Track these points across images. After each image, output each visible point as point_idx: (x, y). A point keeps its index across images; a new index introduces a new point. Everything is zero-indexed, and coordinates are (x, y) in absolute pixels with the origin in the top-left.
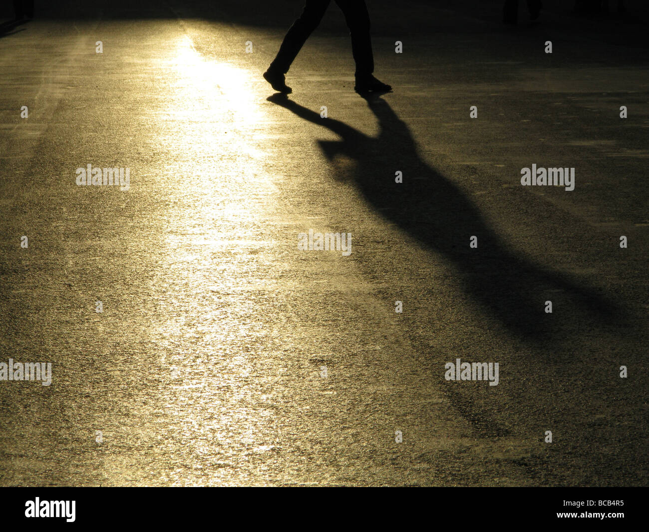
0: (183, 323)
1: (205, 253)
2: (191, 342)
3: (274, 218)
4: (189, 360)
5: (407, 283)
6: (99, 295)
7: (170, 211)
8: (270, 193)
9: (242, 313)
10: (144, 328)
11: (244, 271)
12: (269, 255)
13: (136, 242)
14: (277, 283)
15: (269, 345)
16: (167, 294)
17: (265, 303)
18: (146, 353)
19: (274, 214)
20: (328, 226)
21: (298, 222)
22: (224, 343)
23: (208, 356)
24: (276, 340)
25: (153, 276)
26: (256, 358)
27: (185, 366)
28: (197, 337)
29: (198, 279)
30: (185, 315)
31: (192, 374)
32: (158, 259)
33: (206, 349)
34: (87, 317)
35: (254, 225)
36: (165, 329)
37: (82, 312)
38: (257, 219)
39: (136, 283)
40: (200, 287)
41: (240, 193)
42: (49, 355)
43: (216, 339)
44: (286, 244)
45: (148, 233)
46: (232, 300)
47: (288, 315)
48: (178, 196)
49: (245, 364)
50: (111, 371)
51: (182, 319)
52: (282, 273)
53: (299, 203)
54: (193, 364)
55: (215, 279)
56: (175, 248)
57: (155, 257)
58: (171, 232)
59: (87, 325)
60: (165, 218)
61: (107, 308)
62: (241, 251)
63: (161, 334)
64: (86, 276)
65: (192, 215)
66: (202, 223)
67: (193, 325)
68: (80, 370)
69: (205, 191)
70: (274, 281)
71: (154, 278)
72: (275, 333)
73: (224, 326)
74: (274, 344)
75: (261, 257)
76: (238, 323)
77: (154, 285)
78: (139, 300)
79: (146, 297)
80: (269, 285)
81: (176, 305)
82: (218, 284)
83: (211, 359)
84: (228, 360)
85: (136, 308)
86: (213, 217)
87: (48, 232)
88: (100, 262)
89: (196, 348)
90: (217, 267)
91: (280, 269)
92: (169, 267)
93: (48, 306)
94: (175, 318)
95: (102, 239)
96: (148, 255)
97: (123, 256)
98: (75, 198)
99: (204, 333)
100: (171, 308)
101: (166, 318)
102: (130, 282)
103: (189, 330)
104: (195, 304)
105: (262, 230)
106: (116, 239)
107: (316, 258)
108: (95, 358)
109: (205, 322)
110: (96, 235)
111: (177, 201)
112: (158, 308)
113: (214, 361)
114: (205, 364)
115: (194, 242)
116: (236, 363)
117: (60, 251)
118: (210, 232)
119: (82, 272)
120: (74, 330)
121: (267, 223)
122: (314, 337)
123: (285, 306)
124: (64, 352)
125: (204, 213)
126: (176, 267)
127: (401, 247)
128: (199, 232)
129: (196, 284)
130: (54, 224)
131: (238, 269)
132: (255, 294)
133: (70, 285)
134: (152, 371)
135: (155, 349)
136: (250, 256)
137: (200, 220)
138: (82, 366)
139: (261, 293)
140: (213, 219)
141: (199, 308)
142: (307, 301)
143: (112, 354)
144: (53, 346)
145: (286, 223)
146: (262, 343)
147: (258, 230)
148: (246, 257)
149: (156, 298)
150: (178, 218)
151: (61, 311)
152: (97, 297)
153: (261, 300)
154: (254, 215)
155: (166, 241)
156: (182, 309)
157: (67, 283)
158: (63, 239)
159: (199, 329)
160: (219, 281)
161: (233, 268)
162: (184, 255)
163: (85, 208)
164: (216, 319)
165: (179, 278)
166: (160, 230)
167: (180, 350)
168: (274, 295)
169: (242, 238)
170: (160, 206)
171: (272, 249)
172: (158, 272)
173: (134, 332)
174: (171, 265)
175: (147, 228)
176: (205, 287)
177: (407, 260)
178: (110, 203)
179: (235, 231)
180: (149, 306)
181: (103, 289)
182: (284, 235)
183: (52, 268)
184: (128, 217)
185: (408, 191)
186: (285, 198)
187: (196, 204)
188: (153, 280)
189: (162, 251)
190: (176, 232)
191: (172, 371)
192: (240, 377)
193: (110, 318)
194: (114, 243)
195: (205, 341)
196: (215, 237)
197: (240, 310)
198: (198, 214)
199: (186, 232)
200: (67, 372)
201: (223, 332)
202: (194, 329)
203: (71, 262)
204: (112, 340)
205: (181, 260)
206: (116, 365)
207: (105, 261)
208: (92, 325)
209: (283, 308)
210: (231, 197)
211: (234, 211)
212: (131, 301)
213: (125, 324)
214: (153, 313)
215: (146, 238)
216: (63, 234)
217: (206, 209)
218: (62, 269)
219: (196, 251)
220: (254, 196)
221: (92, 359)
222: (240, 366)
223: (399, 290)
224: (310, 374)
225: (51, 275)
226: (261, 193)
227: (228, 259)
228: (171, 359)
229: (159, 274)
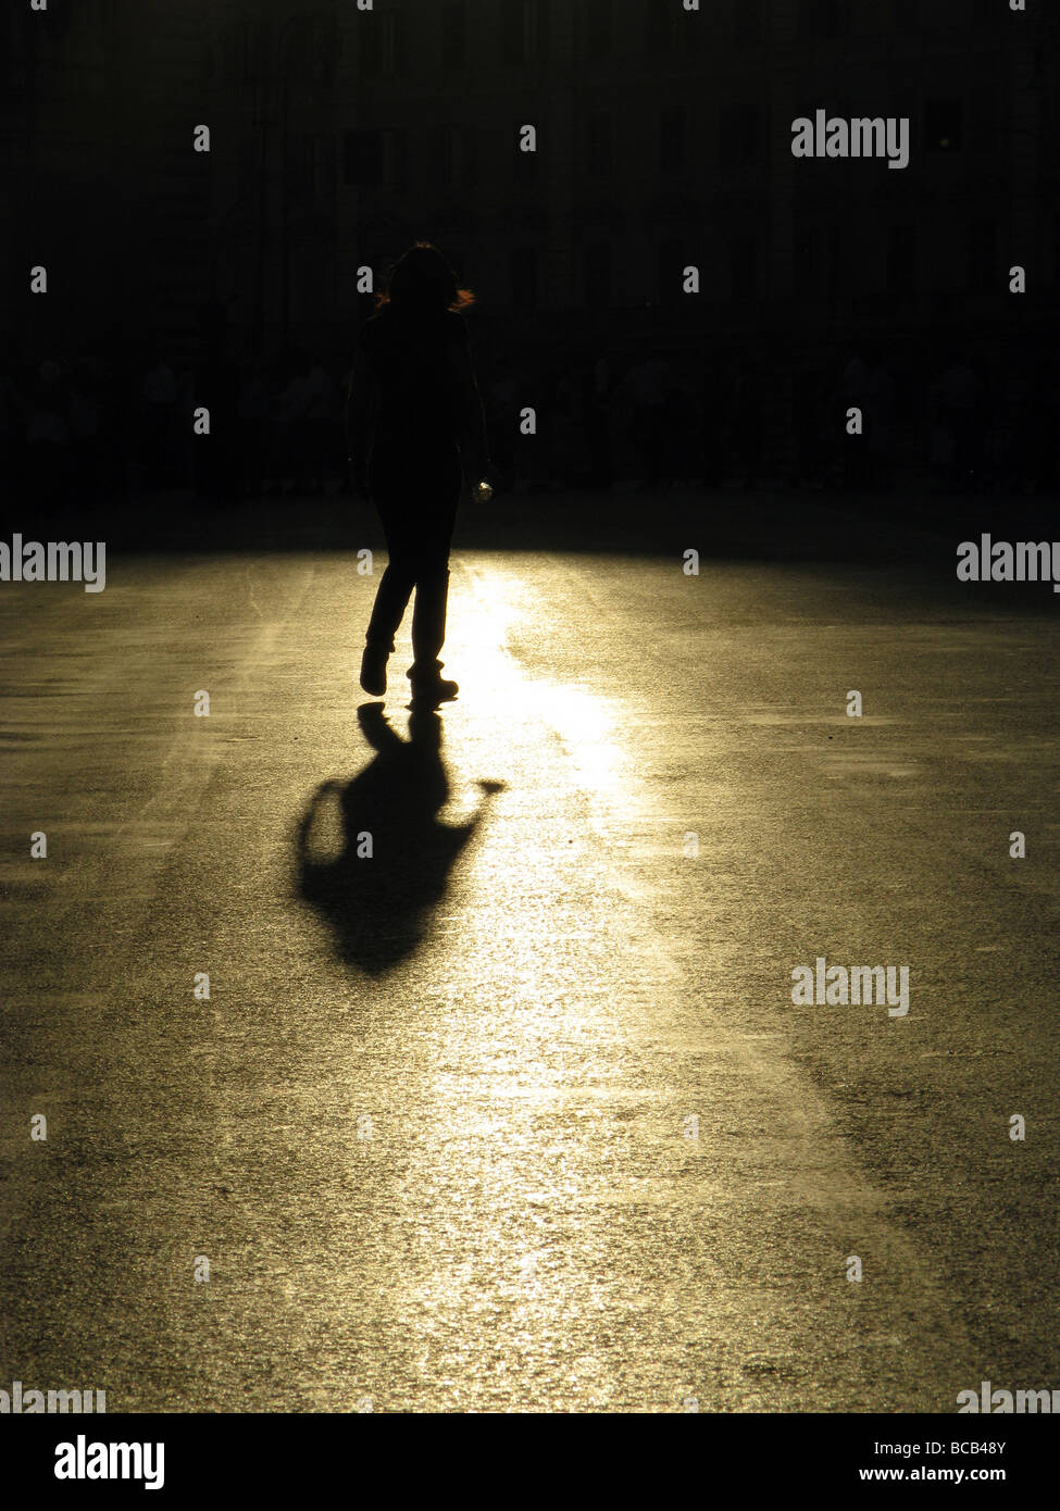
0: (467, 1279)
1: (519, 1117)
2: (485, 1324)
3: (672, 1036)
4: (478, 1365)
5: (960, 1191)
6: (286, 1214)
7: (445, 1019)
8: (663, 980)
9: (597, 1256)
10: (382, 1290)
11: (603, 1158)
12: (659, 1122)
13: (371, 1091)
14: (674, 1188)
15: (655, 1332)
16: (434, 1211)
17: (647, 1232)
18: (385, 1348)
19: (671, 1028)
20: (788, 1056)
21: (723, 1048)
22: (557, 1326)
23: (520, 1356)
24: (671, 1321)
25: (405, 1169)
26: (625, 1361)
27: (469, 1378)
28: (498, 1310)
29: (503, 1177)
30: (471, 1258)
31: (485, 1398)
32: (416, 1129)
33: (516, 1339)
34: (259, 1265)
35: (628, 1052)
36: (428, 1291)
37: (250, 1253)
38: (633, 1038)
39: (368, 1185)
40: (506, 1195)
41: (598, 981)
42: (176, 1351)
43: (538, 1315)
44: (697, 1097)
45: (397, 1070)
46: (576, 1226)
47: (698, 1261)
48: (463, 986)
49: (602, 1375)
50: (308, 1389)
51: (467, 1270)
52: (687, 1163)
53: (728, 1003)
54: (487, 1373)
55: (540, 1176)
56: (454, 1104)
57: (410, 1126)
58: (447, 1068)
59: (258, 1282)
60: (435, 1035)
61: (305, 1243)
62: (598, 1113)
63: (419, 1304)
64: (260, 1170)
65: (492, 1028)
66: (515, 1048)
67: (490, 1283)
68: (241, 1387)
69: (523, 976)
70: (669, 1182)
71: (407, 1173)
72: (669, 1302)
73: (558, 1287)
74: (665, 1328)
75: (642, 1125)
76: (587, 1280)
77: (406, 1191)
78: (373, 1224)
79: (388, 1219)
80: (656, 1191)
81: (453, 1238)
82: (545, 1189)
83: (526, 1364)
84: (564, 1367)
85: (366, 1243)
86: (537, 1034)
87: (181, 1068)
88: (292, 1136)
89: (494, 1337)
90: (544, 1149)
91: (682, 1156)
92: (440, 1148)
93: (177, 1238)
94: (450, 1267)
95: (297, 1084)
96: (396, 1121)
97: (340, 1124)
98: (241, 991)
99: (513, 1303)
100: (442, 1244)
101: (431, 1267)
102: (355, 1184)
103: (479, 1296)
104: (494, 1234)
105: (643, 1064)
106: (326, 1084)
107: (762, 1130)
108: (275, 1359)
109: (515, 1277)
110: (283, 1074)
111: (461, 996)
112: (414, 1244)
113: (532, 1367)
114: (514, 1373)
115: (495, 1092)
116: (582, 1372)
117: (206, 1110)
118: (531, 1068)
119: (253, 1160)
120: (231, 1293)
121: (656, 1047)
122: (754, 1313)
123: (692, 1240)
124: (208, 1344)
125: (520, 1025)
126: (455, 1148)
127: (949, 1106)
128: (507, 1068)
129: (497, 1186)
130: (195, 1050)
131: (590, 1154)
132: (625, 1212)
133: (224, 1191)
134: (397, 1390)
135: (405, 1340)
136: (615, 1125)
137: (511, 1041)
138: (245, 1377)
139: (639, 1210)
140: (539, 1039)
141: (503, 1245)
142: (740, 1229)
143: (313, 1351)
144: (185, 1331)
145: (695, 1050)
146: (638, 1328)
147: (637, 1064)
148: (609, 1127)
149: (410, 1220)
150: (463, 1036)
151: (204, 1250)
152: (283, 1217)
153: (639, 1226)
154: (628, 1030)
155: (435, 1088)
156: (465, 1246)
157: (219, 1184)
158: (213, 1084)
159: (502, 1293)
160: (547, 1182)
161: (580, 1150)
162: (472, 1121)
163: (263, 1014)
164: (539, 1270)
165: (462, 1173)
166: (423, 1064)
167: (459, 1342)
168: (668, 1215)
169: (600, 1082)
170: (424, 1008)
171: (665, 1108)
172: (417, 1160)
173: (360, 1298)
174: (444, 1143)
175: (396, 1058)
176: (517, 1197)
177: (961, 1136)
178: (317, 1001)
179: (586, 1065)
180: (395, 1238)
181: (296, 1198)
182: (692, 1076)
183: (188, 1151)
184: (355, 1034)
185: (967, 977)
186: (695, 991)
187: (503, 1005)
188: (404, 1178)
189: (426, 1112)
190: (458, 1069)
191: (441, 1390)
192: (589, 1406)
193: (309, 1267)
194: (323, 1092)
195: (515, 1320)
196: (542, 1080)
197: (593, 1248)
198: (507, 1027)
199: (479, 1068)
200: (213, 1393)
201: (555, 1301)
202: (492, 1293)
203: (228, 1138)
204: (313, 1317)
205: (466, 1132)
206: (319, 1374)
207: (302, 1135)
208: (270, 1282)
209: (686, 1246)
210: (578, 989)
211: (583, 1021)
212: (356, 1227)
213: (341, 1280)
214: (403, 1255)
215: (392, 1081)
216: (213, 1071)
217: (522, 1016)
218: (209, 1154)
219: (499, 1112)
220: (627, 987)
221: (269, 1361)
222: (590, 1379)
223: (942, 1206)
224: (744, 1400)
225: (186, 1167)
226: (644, 980)
227: (570, 1131)
228: (440, 1363)
229: (418, 1165)
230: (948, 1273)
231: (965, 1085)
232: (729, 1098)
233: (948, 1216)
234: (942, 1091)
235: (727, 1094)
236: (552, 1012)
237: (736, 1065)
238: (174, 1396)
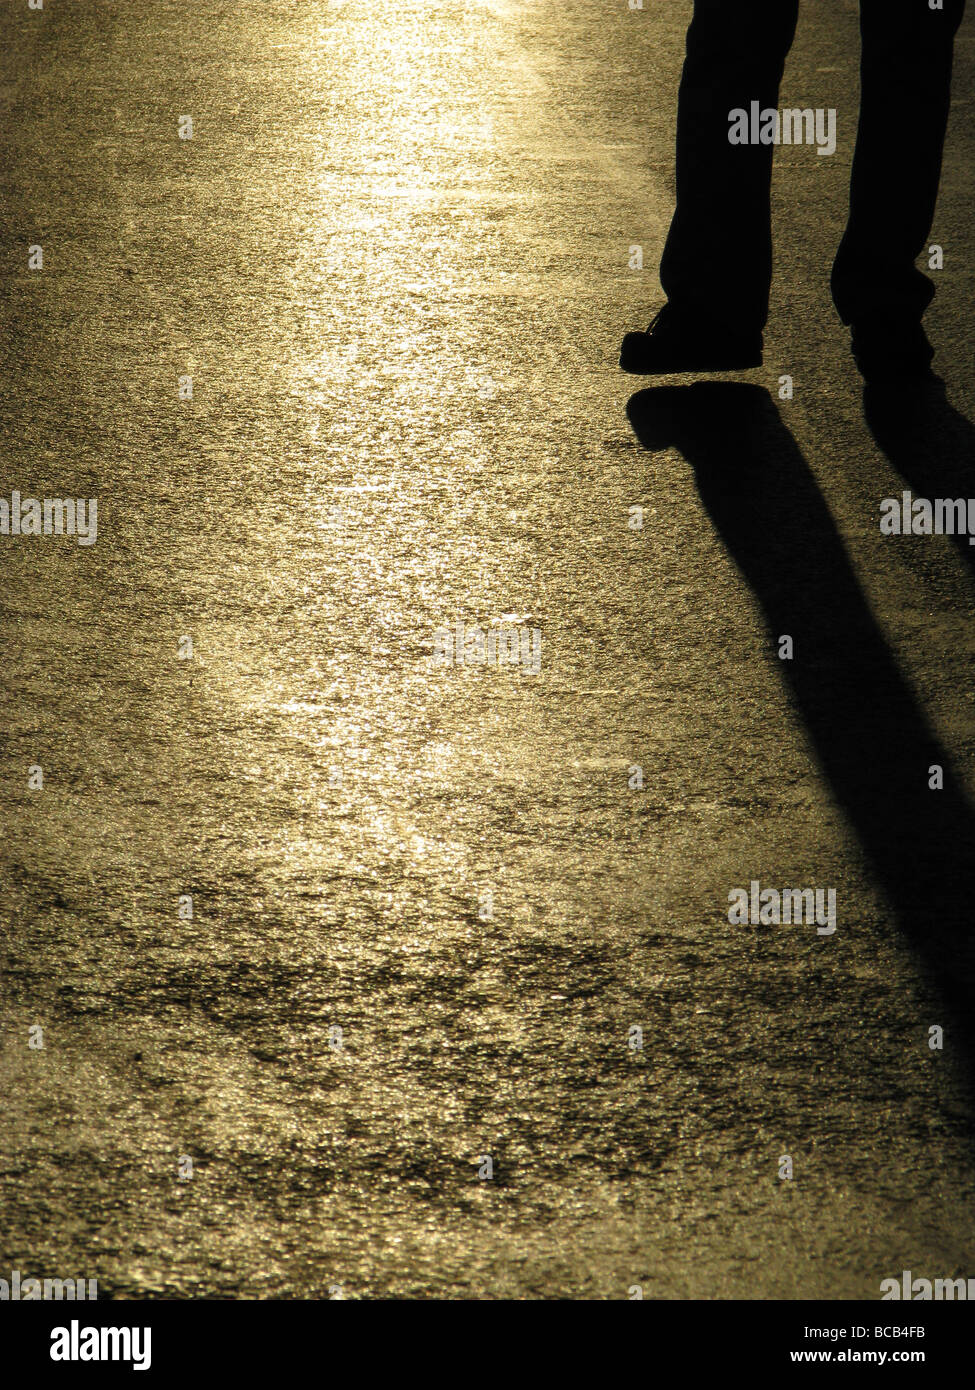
0: (353, 359)
1: (397, 215)
2: (369, 399)
3: (537, 144)
4: (364, 434)
5: (800, 290)
6: (187, 295)
7: (329, 123)
8: (529, 93)
9: (471, 341)
10: (275, 366)
11: (475, 254)
12: (526, 222)
13: (261, 186)
14: (540, 281)
15: (524, 409)
16: (322, 297)
17: (516, 321)
18: (280, 417)
19: (536, 137)
20: (645, 165)
21: (584, 156)
22: (435, 402)
23: (402, 428)
24: (538, 400)
25: (294, 258)
26: (497, 434)
27: (357, 446)
28: (381, 387)
29: (384, 268)
30: (356, 341)
31: (371, 464)
32: (303, 223)
33: (398, 413)
34: (163, 339)
35: (497, 158)
36: (317, 368)
37: (154, 328)
38: (503, 145)
39: (261, 271)
40: (388, 285)
41: (470, 92)
42: (90, 413)
43: (418, 392)
44: (561, 200)
45: (285, 168)
46: (452, 314)
47: (563, 348)
48: (344, 93)
49: (476, 446)
50: (211, 451)
51: (353, 351)
52: (552, 260)
53: (589, 115)
54: (373, 442)
55: (418, 269)
56: (338, 201)
57: (298, 219)
58: (331, 168)
59: (163, 354)
60: (319, 137)
61: (204, 321)
62: (470, 212)
63: (309, 380)
64: (162, 254)
65: (372, 133)
66: (392, 151)
67: (374, 363)
68: (150, 447)
69: (400, 85)
70: (535, 276)
71: (296, 262)
72: (536, 384)
73: (436, 368)
74: (533, 407)
75: (510, 225)
76: (462, 362)
77: (295, 278)
78: (266, 307)
79: (279, 303)
80: (524, 285)
81: (339, 321)
82: (422, 280)
83: (408, 435)
84: (442, 438)
85: (260, 324)
86: (414, 140)
87: (86, 158)
88: (190, 227)
89: (378, 411)
90: (421, 244)
91: (548, 253)
92: (325, 241)
93: (87, 312)
94: (337, 347)
95: (193, 178)
96: (285, 215)
97: (234, 216)
98: (140, 90)
99: (395, 381)
100: (330, 327)
101: (319, 347)
102: (249, 270)
103: (365, 374)
104: (376, 319)
105: (512, 169)
106: (220, 179)
107: (621, 232)
108: (181, 423)
109: (396, 358)
110: (180, 168)
111: (342, 103)
112: (304, 326)
113: (414, 437)
114: (397, 442)
115: (376, 191)
116: (458, 443)
117: (110, 198)
118: (408, 170)
119: (154, 245)
120: (138, 364)
121: (523, 154)
122: (613, 394)
123: (557, 329)
124: (119, 408)
125: (397, 131)
126: (340, 241)
127: (790, 213)
128: (386, 170)
129: (379, 277)
130: (98, 144)
131: (463, 250)
132: (496, 302)
133: (129, 272)
134: (291, 455)
135: (297, 410)
136: (486, 224)
137: (390, 145)
138: (154, 438)
139: (508, 302)
140: (415, 144)
141: (386, 329)
142: (601, 320)
143: (214, 417)
144: (97, 395)
145: (559, 157)
146: (510, 406)
147: (505, 168)
148: (481, 225)
149: (300, 304)
150: (345, 139)
151: (112, 324)
152: (183, 298)
153: (509, 315)
154: (498, 138)
155: (321, 186)
156: (351, 329)
157: (124, 266)
158: (116, 175)
159: (385, 371)
160: (425, 274)
161: (454, 247)
162: (355, 217)
163: (161, 112)
164: (418, 352)
165: (347, 264)
166: (308, 163)
167: (347, 413)
168: (536, 307)
169: (472, 185)
170: (308, 112)
171: (532, 209)
172: (305, 250)
173: (256, 372)
174: (329, 236)
175: (283, 157)
176: (397, 286)
177: (801, 240)
178: (210, 102)
179: (458, 169)
180: (286, 320)
181: (195, 281)
182: (556, 181)
183: (95, 235)
184: (246, 134)
185: (808, 95)
186: (558, 103)
187: (381, 111)
188: (294, 267)
189: (312, 207)
190: (342, 169)
191: (331, 455)
192: (465, 473)
193: (208, 343)
194: (218, 186)
195: (397, 396)
196: (418, 182)
197: (468, 335)
198: (385, 132)
199: (359, 169)
200: (124, 451)
201: (434, 380)
202: (376, 372)
203: (131, 224)
204: (213, 387)
205: (350, 227)
206: (220, 438)
207: (199, 224)
208: (173, 355)
209: (551, 334)
210: (451, 99)
211: (456, 129)
212: (251, 309)
213: (238, 356)
214: (294, 336)
215: (280, 178)
216: (116, 164)
217: (401, 123)
218: (114, 238)
219: (380, 209)
220: (496, 98)
221: (174, 425)
222: (466, 450)
223: (784, 303)
224: (605, 471)
225: (93, 249)
226: (511, 92)
227: (444, 228)
228: (330, 432)
229: (306, 255)
230: (789, 362)
231: (805, 194)
232: (590, 202)
233: (789, 312)
234: (784, 199)
235: (589, 198)
236: (427, 119)
237: (597, 173)
238: (89, 452)
